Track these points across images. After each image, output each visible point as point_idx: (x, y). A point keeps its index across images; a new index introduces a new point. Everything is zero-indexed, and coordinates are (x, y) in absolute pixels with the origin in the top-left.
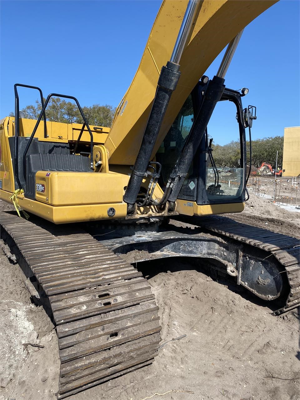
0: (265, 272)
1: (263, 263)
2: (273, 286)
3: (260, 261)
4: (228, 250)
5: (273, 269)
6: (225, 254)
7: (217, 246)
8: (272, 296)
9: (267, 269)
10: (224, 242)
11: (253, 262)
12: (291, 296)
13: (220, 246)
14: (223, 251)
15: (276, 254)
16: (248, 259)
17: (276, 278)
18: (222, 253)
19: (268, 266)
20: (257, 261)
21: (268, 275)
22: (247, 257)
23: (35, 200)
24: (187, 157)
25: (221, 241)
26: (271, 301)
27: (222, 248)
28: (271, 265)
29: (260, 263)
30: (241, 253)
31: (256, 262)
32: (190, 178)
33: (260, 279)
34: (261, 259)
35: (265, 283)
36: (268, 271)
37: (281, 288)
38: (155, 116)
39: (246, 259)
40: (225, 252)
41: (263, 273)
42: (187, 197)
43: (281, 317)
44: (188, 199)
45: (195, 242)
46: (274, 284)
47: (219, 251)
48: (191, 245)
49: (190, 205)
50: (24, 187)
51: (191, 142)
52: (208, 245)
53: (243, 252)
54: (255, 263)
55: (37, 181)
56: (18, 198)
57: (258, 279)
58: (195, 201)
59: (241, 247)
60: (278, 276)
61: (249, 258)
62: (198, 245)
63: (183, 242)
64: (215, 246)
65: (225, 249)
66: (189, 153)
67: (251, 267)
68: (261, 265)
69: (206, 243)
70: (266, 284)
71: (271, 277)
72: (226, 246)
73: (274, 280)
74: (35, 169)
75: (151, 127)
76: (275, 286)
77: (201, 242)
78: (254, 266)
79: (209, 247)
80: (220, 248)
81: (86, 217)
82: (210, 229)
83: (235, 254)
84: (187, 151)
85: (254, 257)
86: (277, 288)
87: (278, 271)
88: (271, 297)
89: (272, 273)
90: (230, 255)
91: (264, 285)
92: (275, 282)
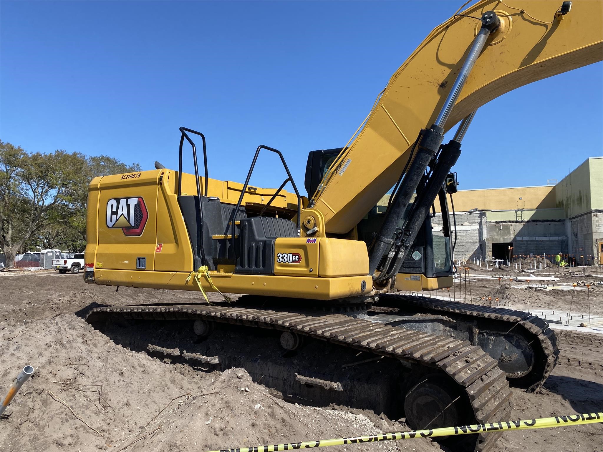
0: (509, 347)
1: (506, 337)
2: (522, 360)
3: (501, 335)
4: (456, 330)
5: (520, 341)
6: (453, 335)
7: (441, 326)
8: (522, 372)
9: (511, 343)
10: (452, 320)
11: (492, 338)
12: (548, 366)
13: (446, 326)
14: (450, 332)
15: (525, 324)
16: (486, 336)
17: (525, 351)
18: (449, 334)
19: (513, 340)
20: (497, 335)
21: (514, 349)
22: (485, 334)
23: (274, 275)
24: (418, 223)
25: (447, 320)
26: (522, 378)
27: (448, 328)
28: (517, 337)
29: (502, 337)
30: (476, 331)
31: (497, 337)
32: (415, 247)
33: (504, 355)
34: (504, 333)
35: (511, 359)
36: (514, 345)
37: (533, 361)
38: (415, 178)
39: (483, 335)
40: (452, 333)
41: (507, 348)
42: (410, 269)
43: (537, 393)
44: (412, 272)
45: (418, 324)
46: (522, 359)
47: (445, 332)
48: (414, 328)
49: (416, 279)
50: (209, 263)
51: (424, 206)
52: (433, 326)
53: (478, 328)
54: (495, 339)
55: (277, 250)
56: (211, 276)
57: (502, 356)
58: (422, 274)
59: (475, 324)
60: (527, 349)
61: (487, 334)
62: (422, 328)
63: (405, 325)
64: (439, 328)
65: (452, 329)
66: (420, 218)
67: (491, 345)
68: (504, 339)
69: (430, 324)
70: (513, 360)
71: (519, 351)
72: (453, 325)
73: (522, 354)
74: (259, 236)
75: (409, 189)
76: (525, 360)
77: (425, 323)
78: (494, 343)
79: (433, 328)
80: (446, 328)
81: (349, 291)
82: (431, 308)
83: (468, 333)
84: (418, 216)
85: (494, 332)
86: (527, 362)
87: (527, 343)
88: (520, 374)
89: (518, 347)
90: (460, 335)
91: (511, 362)
92: (524, 355)
